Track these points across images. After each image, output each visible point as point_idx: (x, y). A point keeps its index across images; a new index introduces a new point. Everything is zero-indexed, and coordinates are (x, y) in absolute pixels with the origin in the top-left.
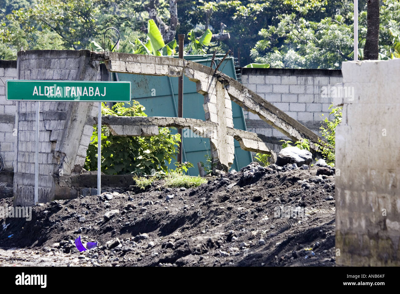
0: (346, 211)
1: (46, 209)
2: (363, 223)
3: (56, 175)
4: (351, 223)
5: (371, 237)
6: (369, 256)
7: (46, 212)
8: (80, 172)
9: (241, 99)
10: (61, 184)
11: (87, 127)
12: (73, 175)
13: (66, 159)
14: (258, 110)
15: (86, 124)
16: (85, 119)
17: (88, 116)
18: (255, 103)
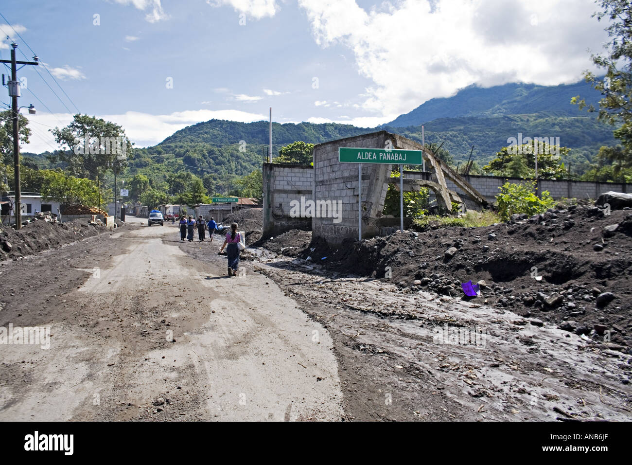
1: (375, 245)
7: (376, 247)
8: (380, 216)
9: (447, 172)
10: (370, 225)
11: (385, 184)
12: (377, 218)
13: (372, 207)
14: (455, 178)
15: (384, 182)
16: (383, 179)
17: (386, 177)
18: (453, 175)
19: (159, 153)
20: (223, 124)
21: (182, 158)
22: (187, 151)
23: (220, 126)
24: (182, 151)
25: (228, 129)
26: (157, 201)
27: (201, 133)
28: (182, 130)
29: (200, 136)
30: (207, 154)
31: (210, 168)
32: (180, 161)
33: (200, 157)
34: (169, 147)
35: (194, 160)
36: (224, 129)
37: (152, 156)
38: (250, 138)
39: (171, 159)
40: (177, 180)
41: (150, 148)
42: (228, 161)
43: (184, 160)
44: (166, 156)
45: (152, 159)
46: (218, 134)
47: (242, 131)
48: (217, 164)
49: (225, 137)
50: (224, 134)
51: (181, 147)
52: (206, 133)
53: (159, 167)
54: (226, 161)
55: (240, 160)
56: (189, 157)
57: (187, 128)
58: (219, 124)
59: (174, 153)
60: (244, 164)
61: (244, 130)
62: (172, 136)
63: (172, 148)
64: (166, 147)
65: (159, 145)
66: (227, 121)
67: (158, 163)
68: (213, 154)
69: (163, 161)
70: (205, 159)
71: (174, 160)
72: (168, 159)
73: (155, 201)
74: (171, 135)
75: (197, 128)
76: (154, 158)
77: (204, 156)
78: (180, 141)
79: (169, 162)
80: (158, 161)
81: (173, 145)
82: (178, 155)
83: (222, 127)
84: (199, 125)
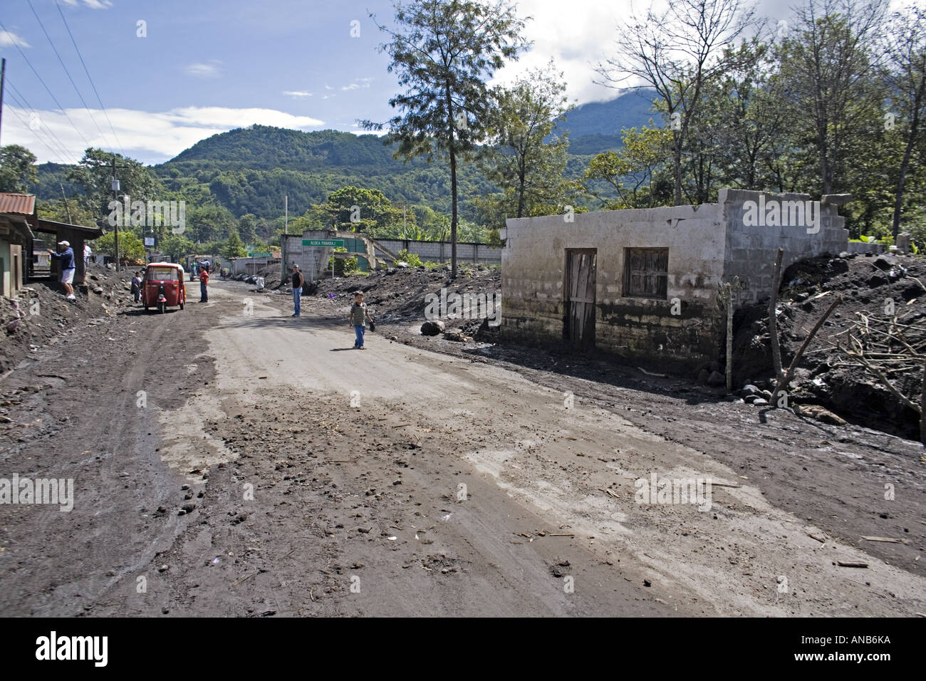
0: (509, 289)
2: (520, 294)
3: (318, 272)
4: (512, 294)
5: (525, 300)
6: (524, 309)
10: (320, 275)
12: (324, 271)
13: (321, 266)
16: (327, 253)
19: (174, 175)
20: (270, 132)
21: (208, 184)
22: (217, 174)
23: (265, 135)
24: (209, 173)
25: (278, 141)
26: (184, 251)
27: (237, 146)
28: (208, 139)
29: (235, 149)
30: (245, 179)
31: (250, 199)
32: (205, 188)
33: (236, 183)
34: (188, 166)
35: (226, 187)
36: (272, 140)
37: (162, 180)
38: (311, 154)
39: (192, 184)
40: (205, 221)
41: (158, 167)
42: (277, 190)
43: (211, 188)
44: (185, 180)
45: (162, 183)
46: (263, 148)
47: (299, 145)
48: (262, 194)
49: (273, 152)
50: (272, 148)
51: (206, 167)
52: (244, 145)
53: (174, 197)
54: (274, 190)
55: (294, 190)
56: (219, 183)
57: (215, 136)
58: (265, 132)
59: (196, 176)
60: (300, 195)
61: (301, 143)
62: (193, 148)
63: (192, 168)
64: (184, 165)
65: (172, 161)
66: (276, 128)
67: (173, 190)
68: (255, 179)
69: (179, 188)
70: (243, 186)
71: (196, 187)
72: (187, 184)
73: (181, 250)
74: (190, 147)
75: (231, 138)
76: (167, 182)
77: (240, 181)
78: (205, 158)
79: (189, 190)
80: (172, 188)
81: (193, 162)
82: (203, 180)
83: (268, 137)
84: (232, 132)
